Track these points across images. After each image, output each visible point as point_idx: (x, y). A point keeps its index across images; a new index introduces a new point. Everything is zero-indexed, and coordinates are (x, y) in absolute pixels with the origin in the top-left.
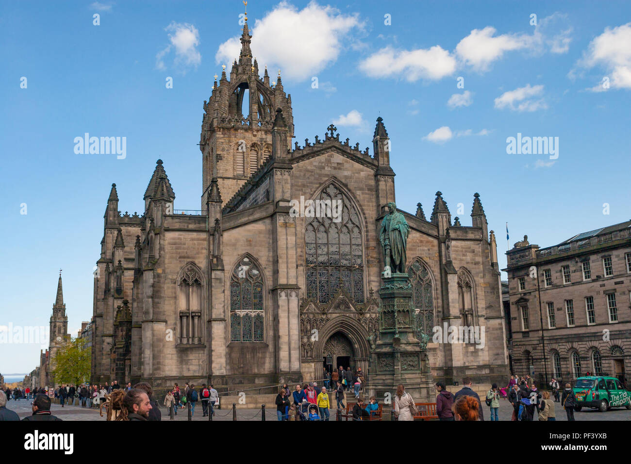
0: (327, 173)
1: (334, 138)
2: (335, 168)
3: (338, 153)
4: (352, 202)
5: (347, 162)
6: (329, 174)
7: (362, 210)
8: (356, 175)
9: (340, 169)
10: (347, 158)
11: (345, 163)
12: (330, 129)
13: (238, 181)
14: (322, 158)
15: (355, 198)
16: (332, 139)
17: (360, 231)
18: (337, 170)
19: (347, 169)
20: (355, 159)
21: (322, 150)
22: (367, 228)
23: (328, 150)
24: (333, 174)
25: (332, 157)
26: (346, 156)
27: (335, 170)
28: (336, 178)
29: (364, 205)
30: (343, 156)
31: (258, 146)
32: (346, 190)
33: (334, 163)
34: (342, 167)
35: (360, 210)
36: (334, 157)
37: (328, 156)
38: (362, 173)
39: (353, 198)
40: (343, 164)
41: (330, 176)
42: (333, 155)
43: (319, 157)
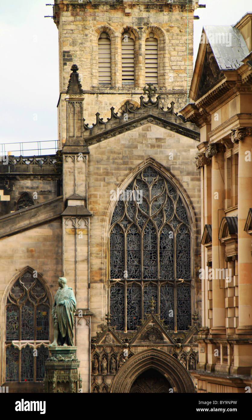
0: (141, 153)
1: (153, 104)
2: (153, 146)
3: (157, 124)
4: (178, 191)
5: (171, 136)
6: (143, 154)
7: (191, 203)
8: (184, 153)
9: (159, 146)
10: (171, 130)
11: (167, 138)
12: (150, 88)
13: (100, 95)
14: (134, 133)
15: (181, 186)
16: (150, 104)
17: (189, 231)
18: (156, 148)
19: (170, 147)
20: (182, 132)
21: (134, 122)
22: (197, 227)
23: (142, 122)
24: (150, 154)
25: (148, 131)
26: (169, 128)
27: (152, 149)
28: (154, 160)
29: (194, 197)
30: (165, 127)
31: (134, 32)
32: (169, 175)
33: (151, 139)
34: (163, 144)
35: (188, 203)
36: (151, 131)
37: (143, 130)
38: (192, 150)
39: (178, 185)
40: (164, 139)
41: (146, 158)
42: (150, 127)
43: (129, 132)
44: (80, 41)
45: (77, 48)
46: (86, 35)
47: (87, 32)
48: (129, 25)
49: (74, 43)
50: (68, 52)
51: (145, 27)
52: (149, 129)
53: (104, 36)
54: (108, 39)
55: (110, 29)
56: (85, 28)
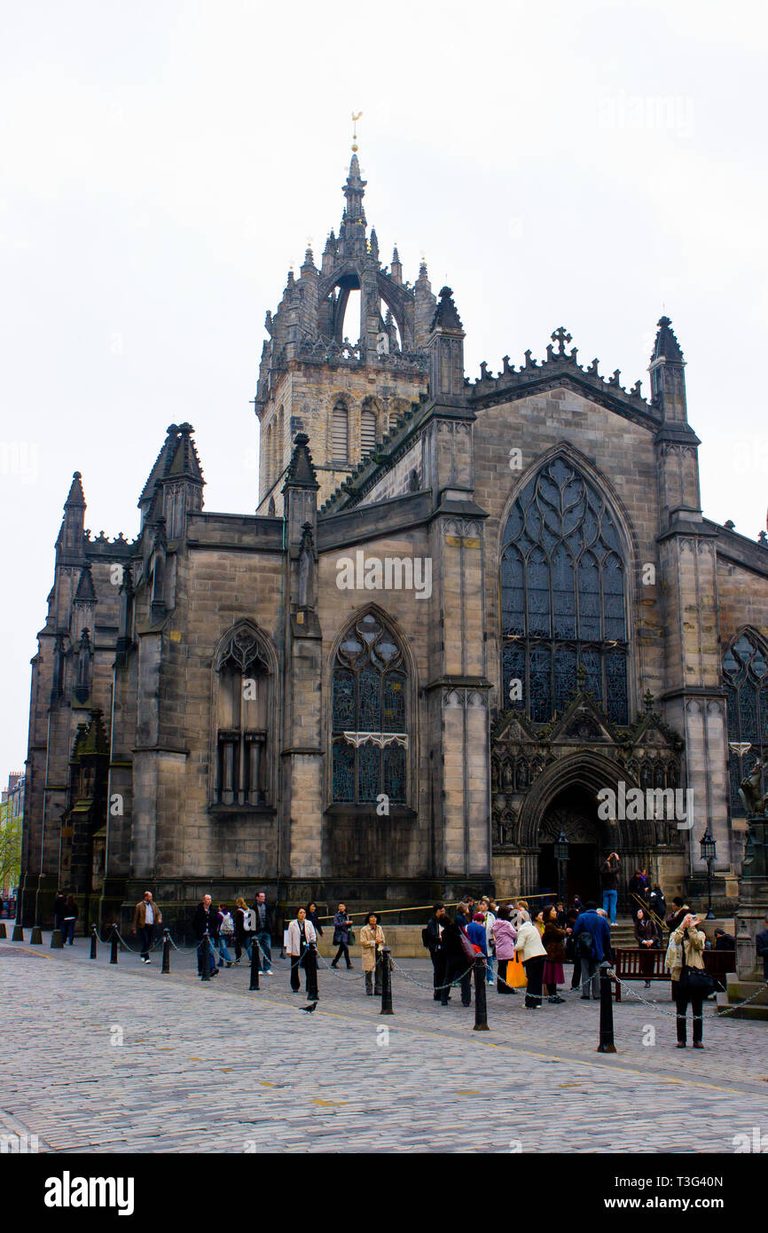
0: (550, 432)
1: (567, 358)
2: (568, 423)
3: (574, 390)
4: (604, 499)
5: (594, 411)
6: (555, 434)
7: (627, 517)
8: (615, 440)
9: (578, 425)
10: (595, 401)
11: (590, 414)
12: (558, 337)
14: (541, 399)
15: (612, 490)
16: (562, 359)
17: (621, 564)
18: (573, 428)
19: (593, 427)
20: (611, 405)
21: (541, 382)
22: (636, 558)
23: (552, 383)
24: (564, 435)
25: (560, 399)
26: (592, 398)
27: (567, 428)
28: (570, 445)
29: (632, 508)
30: (586, 396)
31: (378, 404)
32: (592, 472)
33: (565, 412)
34: (583, 422)
35: (621, 518)
36: (564, 399)
37: (553, 397)
38: (626, 436)
39: (606, 489)
40: (585, 414)
41: (558, 441)
42: (564, 393)
43: (532, 397)
44: (313, 407)
45: (309, 415)
46: (321, 401)
47: (321, 397)
48: (372, 393)
49: (306, 409)
50: (299, 418)
51: (391, 398)
52: (562, 397)
53: (340, 407)
54: (345, 411)
55: (350, 397)
56: (319, 392)
